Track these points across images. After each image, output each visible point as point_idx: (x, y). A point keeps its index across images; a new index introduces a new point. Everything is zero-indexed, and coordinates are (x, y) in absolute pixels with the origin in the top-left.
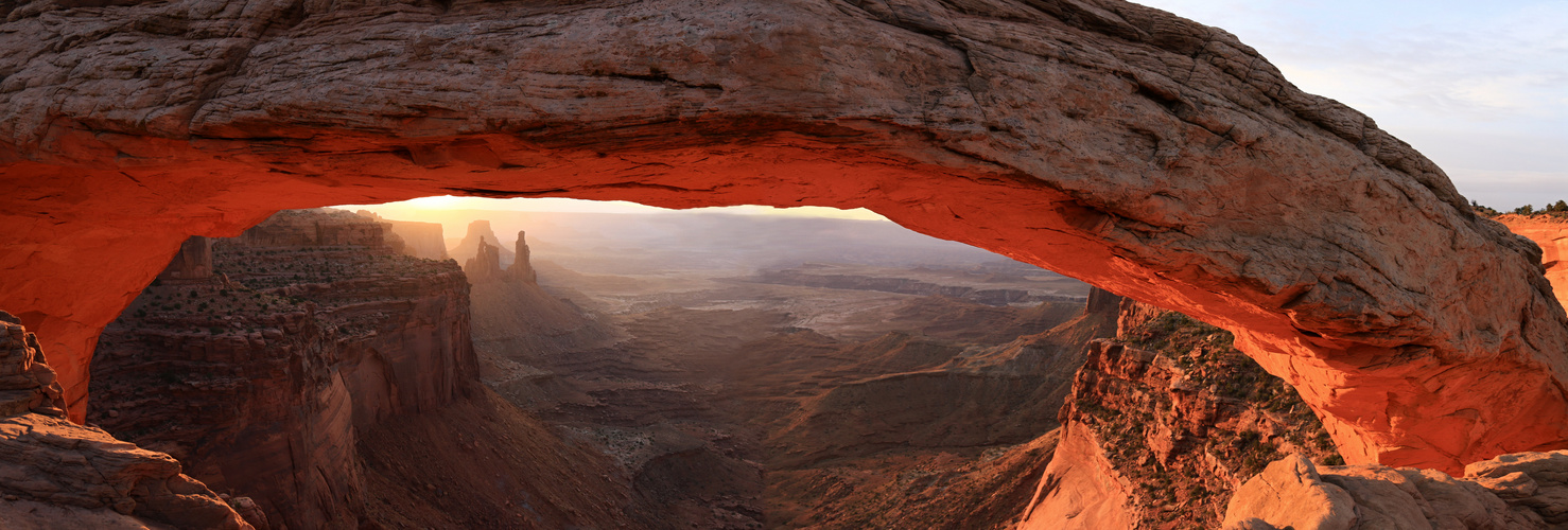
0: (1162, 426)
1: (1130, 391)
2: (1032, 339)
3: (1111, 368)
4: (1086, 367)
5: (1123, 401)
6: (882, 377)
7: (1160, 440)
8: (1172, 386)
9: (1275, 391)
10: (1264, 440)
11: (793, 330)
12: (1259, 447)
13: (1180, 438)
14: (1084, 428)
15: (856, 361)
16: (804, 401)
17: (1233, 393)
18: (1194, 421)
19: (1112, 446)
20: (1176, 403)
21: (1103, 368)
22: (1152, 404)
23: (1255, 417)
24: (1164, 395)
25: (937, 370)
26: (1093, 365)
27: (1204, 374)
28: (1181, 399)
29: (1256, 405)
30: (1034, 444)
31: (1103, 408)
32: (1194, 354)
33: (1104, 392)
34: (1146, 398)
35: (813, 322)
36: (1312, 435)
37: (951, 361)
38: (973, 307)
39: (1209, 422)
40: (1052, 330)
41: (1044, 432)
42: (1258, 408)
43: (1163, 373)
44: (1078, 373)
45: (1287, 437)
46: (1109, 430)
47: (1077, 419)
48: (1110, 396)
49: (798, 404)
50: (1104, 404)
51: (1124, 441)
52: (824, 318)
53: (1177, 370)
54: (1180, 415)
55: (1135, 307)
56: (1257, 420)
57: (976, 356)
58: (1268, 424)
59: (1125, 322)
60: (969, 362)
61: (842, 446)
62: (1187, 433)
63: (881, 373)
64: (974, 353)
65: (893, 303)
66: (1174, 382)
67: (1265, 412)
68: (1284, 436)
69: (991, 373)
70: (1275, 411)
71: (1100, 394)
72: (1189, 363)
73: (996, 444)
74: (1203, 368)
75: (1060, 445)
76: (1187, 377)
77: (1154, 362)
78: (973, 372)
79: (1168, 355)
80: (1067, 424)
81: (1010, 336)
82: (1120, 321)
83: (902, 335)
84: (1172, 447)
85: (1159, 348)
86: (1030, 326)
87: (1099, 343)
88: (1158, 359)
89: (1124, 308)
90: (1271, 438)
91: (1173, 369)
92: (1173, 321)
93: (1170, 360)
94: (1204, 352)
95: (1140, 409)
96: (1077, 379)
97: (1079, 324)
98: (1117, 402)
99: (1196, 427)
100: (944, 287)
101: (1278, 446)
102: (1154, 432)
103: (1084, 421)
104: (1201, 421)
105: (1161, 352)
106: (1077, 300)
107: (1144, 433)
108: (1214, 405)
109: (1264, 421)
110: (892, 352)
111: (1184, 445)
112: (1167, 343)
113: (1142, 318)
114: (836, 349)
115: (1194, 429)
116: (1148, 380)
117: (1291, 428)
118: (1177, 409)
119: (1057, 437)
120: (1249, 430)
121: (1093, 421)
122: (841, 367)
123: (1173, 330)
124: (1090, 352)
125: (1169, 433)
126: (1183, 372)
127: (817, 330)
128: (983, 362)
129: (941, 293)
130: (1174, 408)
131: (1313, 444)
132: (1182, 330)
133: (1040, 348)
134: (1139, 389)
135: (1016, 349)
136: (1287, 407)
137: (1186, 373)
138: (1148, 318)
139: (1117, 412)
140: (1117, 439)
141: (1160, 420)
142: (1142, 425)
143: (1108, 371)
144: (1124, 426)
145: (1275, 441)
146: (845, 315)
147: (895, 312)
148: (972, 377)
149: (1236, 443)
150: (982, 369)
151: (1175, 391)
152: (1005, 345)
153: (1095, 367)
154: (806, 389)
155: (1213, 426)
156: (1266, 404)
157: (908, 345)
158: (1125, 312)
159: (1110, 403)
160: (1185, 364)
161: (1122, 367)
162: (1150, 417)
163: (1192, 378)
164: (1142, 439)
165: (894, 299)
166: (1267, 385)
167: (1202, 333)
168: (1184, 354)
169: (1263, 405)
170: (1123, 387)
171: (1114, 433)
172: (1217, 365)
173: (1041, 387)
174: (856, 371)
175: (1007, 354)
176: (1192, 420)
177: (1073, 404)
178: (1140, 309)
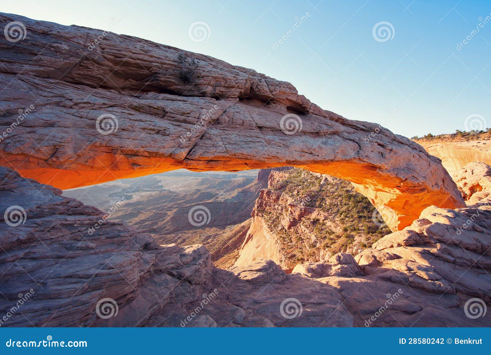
0: (286, 217)
1: (274, 206)
2: (240, 190)
3: (268, 198)
4: (260, 198)
5: (272, 209)
6: (193, 204)
7: (285, 222)
8: (288, 203)
9: (324, 205)
10: (321, 221)
11: (164, 190)
12: (320, 224)
13: (292, 221)
14: (260, 218)
15: (185, 199)
16: (169, 213)
17: (308, 206)
18: (297, 215)
19: (270, 224)
20: (290, 209)
21: (265, 198)
22: (282, 210)
23: (317, 213)
24: (286, 207)
25: (210, 201)
26: (261, 198)
27: (299, 199)
28: (291, 208)
29: (317, 209)
30: (243, 224)
31: (266, 212)
32: (295, 193)
33: (266, 206)
34: (280, 208)
35: (170, 187)
36: (338, 219)
37: (215, 198)
38: (221, 180)
39: (301, 216)
40: (246, 187)
41: (245, 220)
42: (318, 210)
43: (285, 199)
44: (257, 200)
45: (329, 220)
46: (268, 219)
47: (257, 215)
48: (268, 208)
49: (167, 214)
50: (266, 210)
51: (273, 222)
52: (174, 186)
53: (290, 198)
54: (292, 213)
55: (274, 178)
56: (318, 214)
57: (223, 196)
58: (322, 215)
59: (271, 183)
60: (220, 198)
61: (181, 227)
62: (294, 219)
63: (193, 203)
64: (222, 195)
65: (195, 180)
66: (289, 202)
67: (320, 211)
68: (328, 220)
69: (228, 201)
70: (324, 211)
71: (264, 207)
72: (293, 196)
73: (230, 224)
74: (298, 197)
75: (252, 224)
76: (293, 200)
77: (282, 196)
78: (222, 201)
79: (287, 193)
80: (254, 217)
81: (233, 189)
82: (269, 183)
83: (199, 190)
84: (289, 224)
85: (283, 191)
86: (239, 186)
87: (263, 190)
88: (283, 195)
89: (270, 178)
90: (323, 220)
91: (288, 198)
92: (287, 182)
93: (287, 195)
94: (298, 192)
95: (278, 211)
96: (256, 202)
97: (255, 184)
98: (270, 209)
99: (297, 217)
100: (211, 174)
101: (326, 223)
102: (283, 219)
103: (260, 216)
104: (299, 215)
105: (284, 192)
106: (254, 177)
107: (280, 219)
108: (303, 210)
109: (321, 215)
110: (195, 196)
111: (294, 223)
112: (286, 190)
113: (276, 181)
114: (178, 196)
115: (297, 218)
116: (280, 202)
117: (330, 217)
118: (291, 211)
119: (251, 221)
120: (316, 218)
121: (263, 216)
122: (180, 202)
123: (288, 185)
124: (260, 193)
125: (288, 219)
126: (292, 199)
127: (171, 190)
128: (225, 198)
129: (210, 176)
130: (289, 211)
131: (338, 222)
132: (291, 185)
133: (243, 192)
134: (277, 205)
135: (235, 193)
136: (328, 210)
137: (293, 199)
138: (278, 181)
139: (270, 213)
140: (271, 222)
141: (285, 215)
142: (279, 217)
143: (267, 199)
144: (273, 217)
145: (325, 221)
146: (180, 185)
147: (195, 183)
148: (221, 203)
149: (311, 222)
150: (225, 200)
151: (289, 205)
152: (232, 192)
153: (262, 198)
154: (170, 209)
155: (303, 217)
156: (321, 209)
157: (200, 193)
158: (271, 180)
159: (268, 210)
160: (292, 196)
161: (271, 198)
162: (281, 214)
163: (295, 201)
164: (279, 221)
165: (195, 179)
166: (320, 203)
167: (297, 186)
168: (292, 193)
169: (320, 209)
170: (272, 204)
171: (270, 219)
172: (303, 196)
173: (244, 205)
174: (185, 202)
175: (232, 195)
176: (296, 215)
177: (256, 211)
178: (275, 179)
